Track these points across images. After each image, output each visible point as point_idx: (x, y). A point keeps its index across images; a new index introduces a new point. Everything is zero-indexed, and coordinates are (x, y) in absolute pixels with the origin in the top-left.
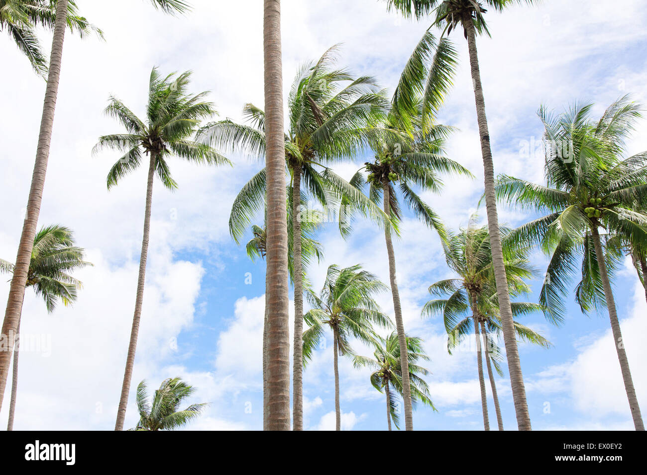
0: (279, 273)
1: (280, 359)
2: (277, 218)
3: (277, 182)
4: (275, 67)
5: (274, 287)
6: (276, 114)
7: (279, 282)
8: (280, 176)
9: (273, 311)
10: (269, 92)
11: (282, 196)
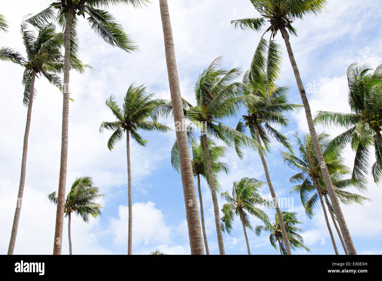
0: (190, 188)
1: (196, 236)
2: (185, 157)
3: (182, 137)
4: (174, 74)
5: (188, 196)
6: (177, 100)
7: (190, 193)
8: (184, 134)
9: (189, 210)
10: (172, 89)
11: (186, 145)
